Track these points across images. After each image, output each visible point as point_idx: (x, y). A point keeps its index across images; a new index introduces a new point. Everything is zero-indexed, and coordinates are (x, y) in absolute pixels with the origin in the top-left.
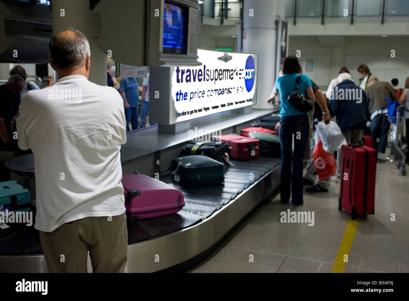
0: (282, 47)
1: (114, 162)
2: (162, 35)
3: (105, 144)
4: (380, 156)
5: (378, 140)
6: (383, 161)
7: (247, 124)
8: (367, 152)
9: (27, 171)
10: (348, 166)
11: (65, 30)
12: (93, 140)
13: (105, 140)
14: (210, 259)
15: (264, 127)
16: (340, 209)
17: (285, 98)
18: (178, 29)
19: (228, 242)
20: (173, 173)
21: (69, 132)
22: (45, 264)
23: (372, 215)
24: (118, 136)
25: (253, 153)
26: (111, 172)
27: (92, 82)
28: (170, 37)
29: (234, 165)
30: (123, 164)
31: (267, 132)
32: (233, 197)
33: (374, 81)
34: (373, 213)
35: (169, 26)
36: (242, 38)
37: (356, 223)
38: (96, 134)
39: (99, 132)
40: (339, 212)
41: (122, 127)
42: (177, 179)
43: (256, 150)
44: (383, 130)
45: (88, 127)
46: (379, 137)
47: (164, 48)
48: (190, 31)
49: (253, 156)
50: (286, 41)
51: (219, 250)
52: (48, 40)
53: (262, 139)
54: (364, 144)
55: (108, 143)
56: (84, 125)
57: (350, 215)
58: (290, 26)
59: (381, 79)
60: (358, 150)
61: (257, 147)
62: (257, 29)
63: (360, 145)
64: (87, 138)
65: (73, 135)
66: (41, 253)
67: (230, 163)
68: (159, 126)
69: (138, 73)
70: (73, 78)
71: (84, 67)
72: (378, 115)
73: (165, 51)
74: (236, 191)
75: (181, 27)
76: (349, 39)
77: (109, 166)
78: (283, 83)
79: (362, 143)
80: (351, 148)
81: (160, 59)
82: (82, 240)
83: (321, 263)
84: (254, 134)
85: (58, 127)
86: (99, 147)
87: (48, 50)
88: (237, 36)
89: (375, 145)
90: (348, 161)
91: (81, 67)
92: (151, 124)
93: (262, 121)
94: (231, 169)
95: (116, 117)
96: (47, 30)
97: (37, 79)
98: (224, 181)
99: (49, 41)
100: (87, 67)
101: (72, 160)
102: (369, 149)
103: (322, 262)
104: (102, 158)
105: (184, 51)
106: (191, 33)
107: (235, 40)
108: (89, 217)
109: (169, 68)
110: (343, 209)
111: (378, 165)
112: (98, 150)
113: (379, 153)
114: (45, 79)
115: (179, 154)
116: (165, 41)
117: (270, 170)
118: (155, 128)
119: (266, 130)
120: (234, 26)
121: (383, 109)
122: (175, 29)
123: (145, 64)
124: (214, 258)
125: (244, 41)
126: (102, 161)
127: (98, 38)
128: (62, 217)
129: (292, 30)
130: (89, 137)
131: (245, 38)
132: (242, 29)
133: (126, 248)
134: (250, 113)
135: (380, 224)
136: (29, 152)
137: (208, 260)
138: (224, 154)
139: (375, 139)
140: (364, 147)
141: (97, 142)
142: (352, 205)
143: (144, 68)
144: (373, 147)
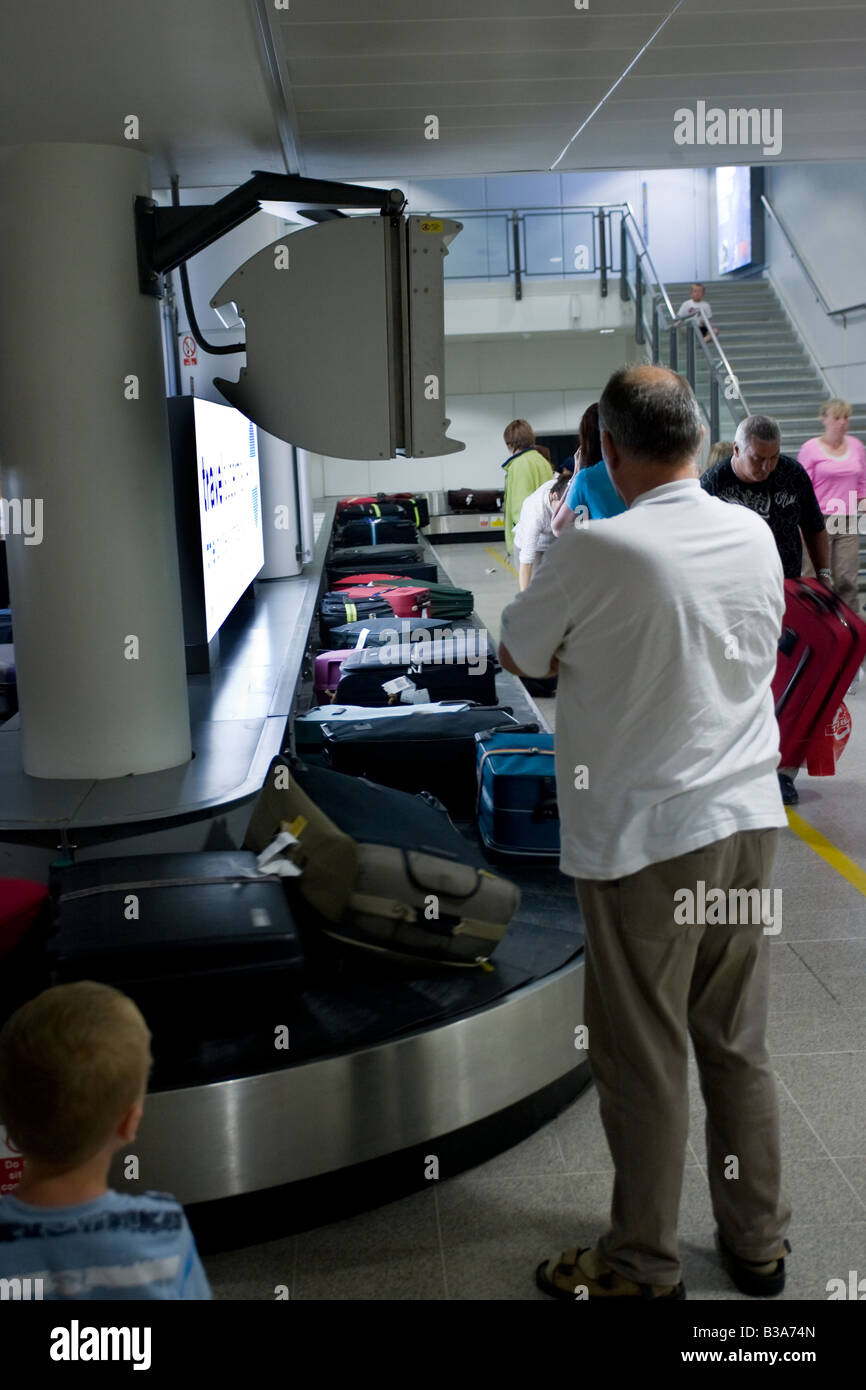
21: (695, 623)
39: (753, 620)
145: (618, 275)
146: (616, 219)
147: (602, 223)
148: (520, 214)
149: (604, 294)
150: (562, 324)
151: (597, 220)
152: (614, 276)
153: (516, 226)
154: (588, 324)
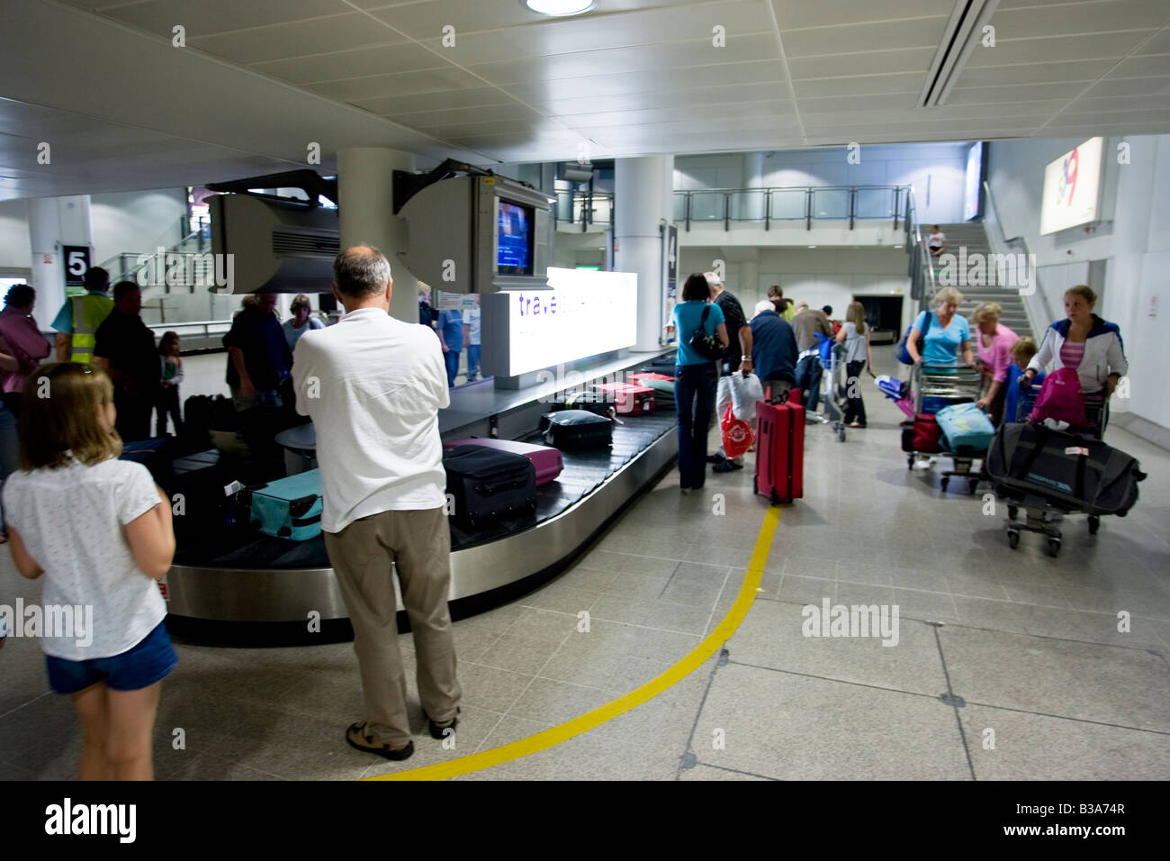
0: (670, 263)
1: (427, 433)
2: (497, 249)
3: (411, 407)
4: (810, 415)
5: (807, 393)
6: (815, 422)
7: (635, 368)
8: (791, 410)
9: (308, 448)
10: (765, 431)
11: (356, 245)
12: (392, 401)
13: (411, 401)
14: (573, 567)
15: (657, 372)
16: (756, 492)
17: (685, 338)
18: (519, 240)
19: (598, 543)
20: (544, 433)
21: (357, 389)
22: (336, 580)
23: (799, 499)
24: (432, 396)
25: (647, 407)
26: (421, 448)
27: (395, 318)
28: (508, 250)
29: (622, 423)
30: (443, 436)
31: (663, 379)
32: (626, 461)
33: (802, 308)
34: (801, 496)
35: (506, 236)
36: (613, 251)
37: (777, 510)
38: (398, 392)
39: (402, 389)
40: (754, 496)
41: (436, 382)
42: (550, 440)
43: (651, 402)
44: (813, 379)
45: (387, 382)
46: (808, 388)
47: (500, 267)
48: (537, 242)
49: (646, 411)
50: (675, 254)
51: (585, 556)
52: (332, 259)
53: (657, 387)
54: (787, 398)
55: (416, 406)
56: (379, 378)
57: (770, 500)
58: (681, 233)
59: (812, 307)
60: (779, 407)
61: (652, 399)
62: (633, 237)
63: (782, 400)
64: (384, 398)
65: (363, 394)
66: (329, 566)
67: (618, 420)
68: (496, 379)
69: (464, 303)
70: (366, 312)
71: (384, 295)
72: (806, 357)
73: (501, 270)
74: (630, 454)
75: (525, 236)
76: (764, 251)
77: (419, 439)
78: (683, 313)
79: (784, 397)
80: (768, 404)
81: (495, 283)
82: (381, 543)
83: (728, 569)
84: (648, 382)
85: (341, 382)
86: (402, 411)
87: (333, 274)
88: (605, 247)
89: (803, 401)
90: (766, 423)
91: (379, 295)
92: (484, 376)
93: (654, 365)
94: (617, 428)
95: (428, 367)
96: (333, 245)
97: (321, 314)
98: (612, 443)
99: (334, 261)
100: (387, 297)
101: (363, 429)
102: (796, 406)
103: (732, 568)
104: (408, 426)
105: (529, 270)
106: (539, 245)
107: (603, 253)
108: (390, 511)
109: (507, 296)
110: (760, 492)
111: (808, 429)
112: (401, 416)
113: (808, 411)
114: (332, 314)
115: (550, 409)
116: (502, 257)
117: (670, 429)
118: (490, 382)
119: (661, 376)
120: (602, 234)
121: (812, 348)
122: (515, 239)
123: (472, 290)
124: (579, 567)
125: (616, 254)
126: (408, 432)
127: (404, 254)
128: (352, 509)
129: (685, 239)
130: (388, 395)
131: (617, 250)
132: (613, 238)
133: (447, 558)
134: (626, 358)
135: (810, 511)
136: (307, 420)
137: (570, 570)
138: (608, 408)
139: (803, 392)
140: (788, 403)
141: (398, 404)
142: (773, 485)
143: (474, 297)
144: (800, 404)
145: (903, 220)
146: (905, 191)
147: (897, 194)
148: (856, 189)
149: (896, 228)
150: (872, 242)
151: (895, 193)
152: (901, 220)
153: (853, 193)
154: (887, 242)
